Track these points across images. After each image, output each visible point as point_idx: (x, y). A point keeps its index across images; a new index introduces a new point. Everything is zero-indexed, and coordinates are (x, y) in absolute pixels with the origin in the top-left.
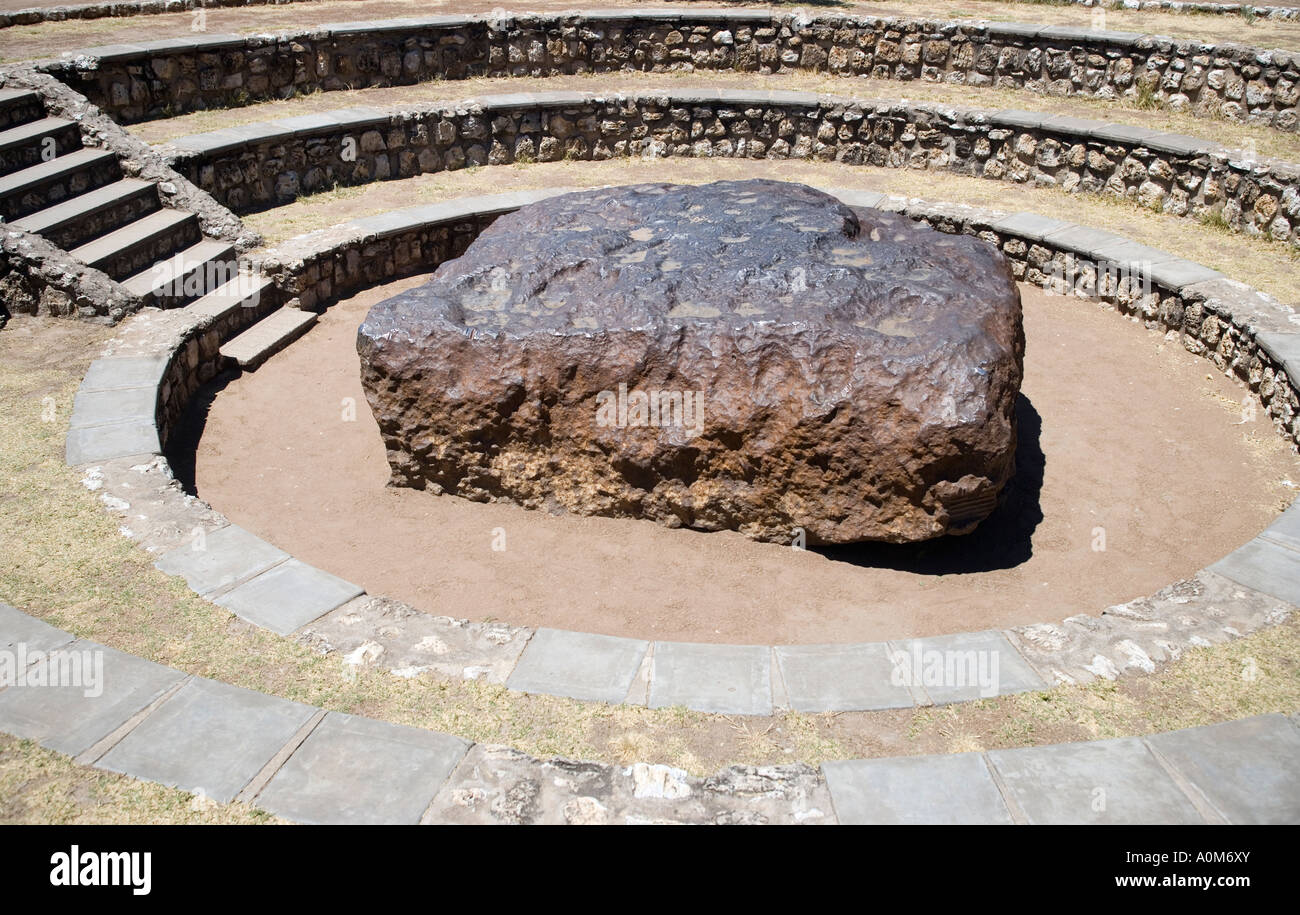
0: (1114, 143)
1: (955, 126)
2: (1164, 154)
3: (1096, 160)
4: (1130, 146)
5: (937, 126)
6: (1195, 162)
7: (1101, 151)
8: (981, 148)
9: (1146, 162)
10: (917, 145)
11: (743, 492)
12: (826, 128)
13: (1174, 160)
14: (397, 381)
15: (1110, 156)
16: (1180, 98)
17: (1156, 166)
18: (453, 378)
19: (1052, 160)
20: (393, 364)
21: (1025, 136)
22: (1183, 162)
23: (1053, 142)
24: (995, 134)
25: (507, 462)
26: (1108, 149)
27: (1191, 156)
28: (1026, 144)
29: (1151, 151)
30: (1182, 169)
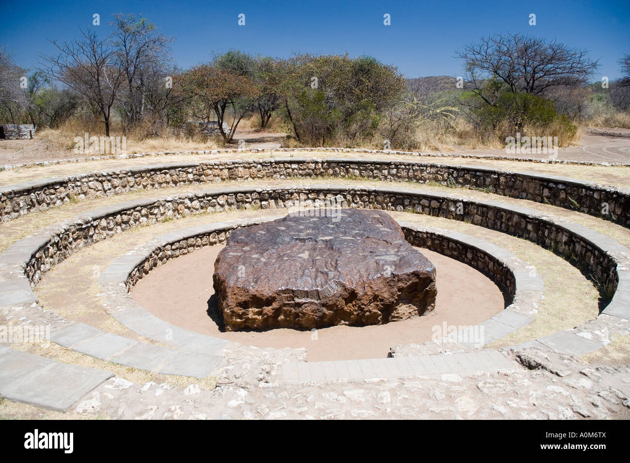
0: (129, 209)
1: (84, 227)
2: (145, 206)
3: (125, 218)
4: (134, 208)
5: (78, 230)
6: (156, 204)
7: (125, 214)
9: (140, 211)
10: (73, 242)
13: (150, 206)
15: (129, 215)
16: (83, 196)
21: (103, 219)
22: (151, 206)
23: (112, 218)
24: (95, 223)
26: (128, 212)
27: (155, 203)
29: (141, 207)
30: (151, 209)
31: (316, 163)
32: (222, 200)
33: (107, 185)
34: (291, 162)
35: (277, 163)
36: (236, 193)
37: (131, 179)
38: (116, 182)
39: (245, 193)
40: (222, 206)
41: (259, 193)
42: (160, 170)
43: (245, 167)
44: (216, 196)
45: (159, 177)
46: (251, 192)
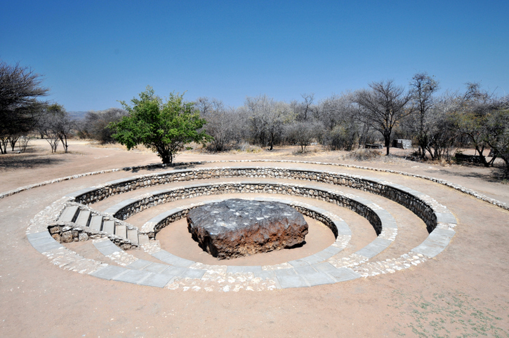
0: (263, 184)
1: (235, 185)
3: (260, 187)
4: (266, 185)
5: (232, 186)
8: (240, 188)
10: (229, 189)
11: (277, 243)
12: (213, 189)
14: (222, 240)
16: (264, 176)
17: (271, 187)
18: (231, 237)
19: (252, 188)
20: (221, 238)
22: (275, 186)
23: (252, 186)
24: (243, 186)
25: (241, 249)
28: (248, 186)
29: (269, 185)
31: (382, 185)
32: (311, 192)
33: (276, 174)
34: (370, 182)
35: (363, 180)
36: (318, 191)
37: (289, 173)
38: (281, 173)
39: (323, 192)
40: (311, 195)
41: (329, 194)
42: (303, 172)
43: (346, 179)
44: (309, 189)
45: (303, 175)
46: (326, 192)
